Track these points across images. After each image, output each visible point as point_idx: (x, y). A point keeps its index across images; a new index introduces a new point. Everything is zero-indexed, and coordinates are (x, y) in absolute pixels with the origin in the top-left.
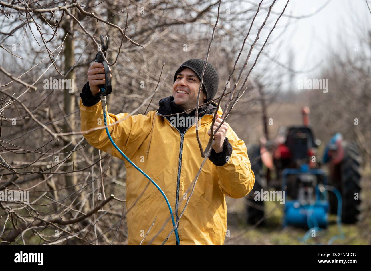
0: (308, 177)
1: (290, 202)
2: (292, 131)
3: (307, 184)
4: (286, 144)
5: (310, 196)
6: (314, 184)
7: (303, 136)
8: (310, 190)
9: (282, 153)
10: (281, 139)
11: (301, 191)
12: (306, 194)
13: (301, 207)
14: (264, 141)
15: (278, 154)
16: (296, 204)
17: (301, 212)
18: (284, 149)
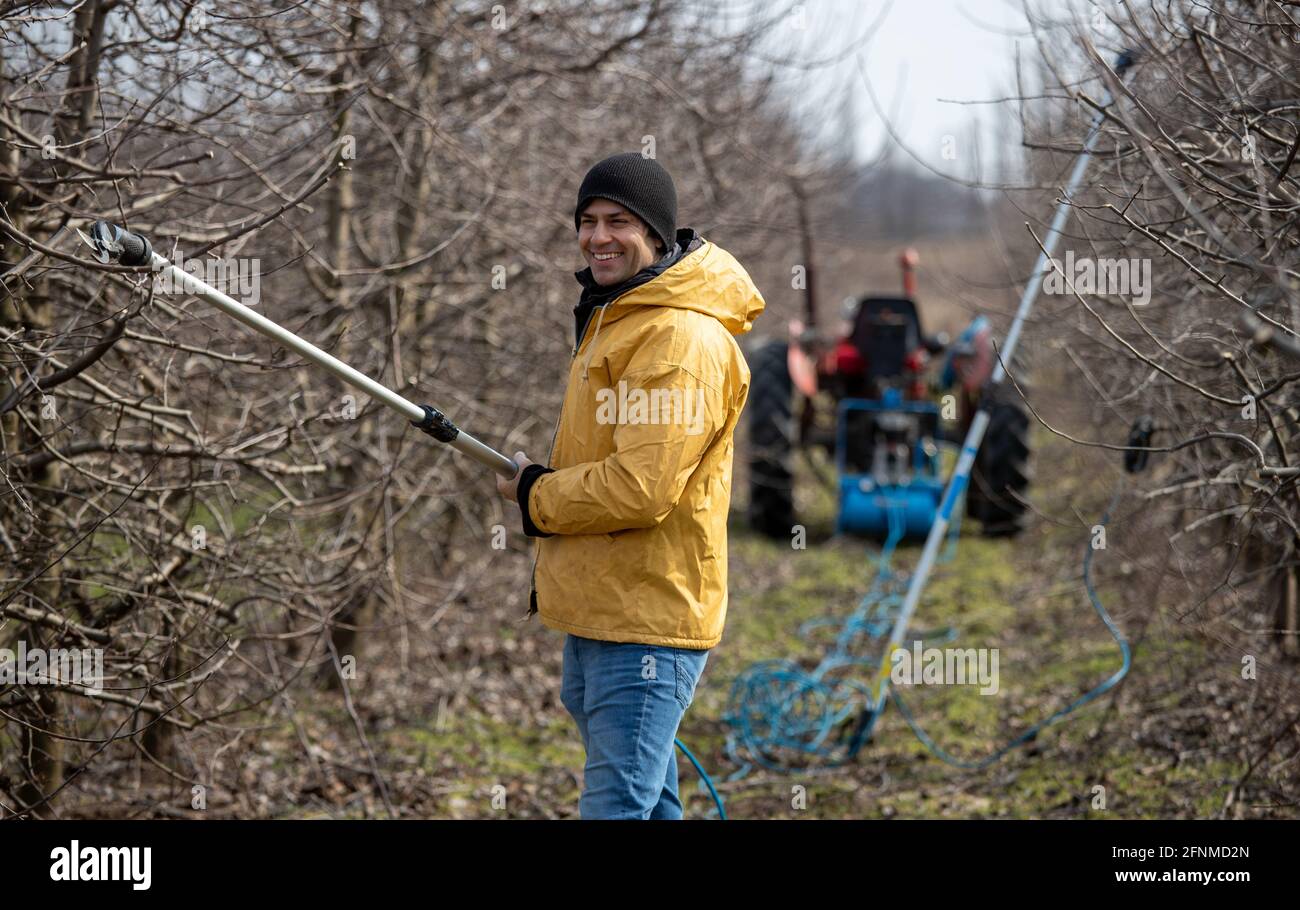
0: (896, 420)
1: (852, 476)
2: (869, 305)
3: (895, 437)
4: (852, 339)
5: (900, 466)
6: (912, 436)
7: (894, 319)
8: (901, 452)
9: (841, 361)
10: (844, 328)
11: (881, 453)
12: (891, 459)
13: (877, 489)
14: (796, 328)
15: (831, 364)
16: (866, 484)
17: (876, 502)
18: (849, 352)
